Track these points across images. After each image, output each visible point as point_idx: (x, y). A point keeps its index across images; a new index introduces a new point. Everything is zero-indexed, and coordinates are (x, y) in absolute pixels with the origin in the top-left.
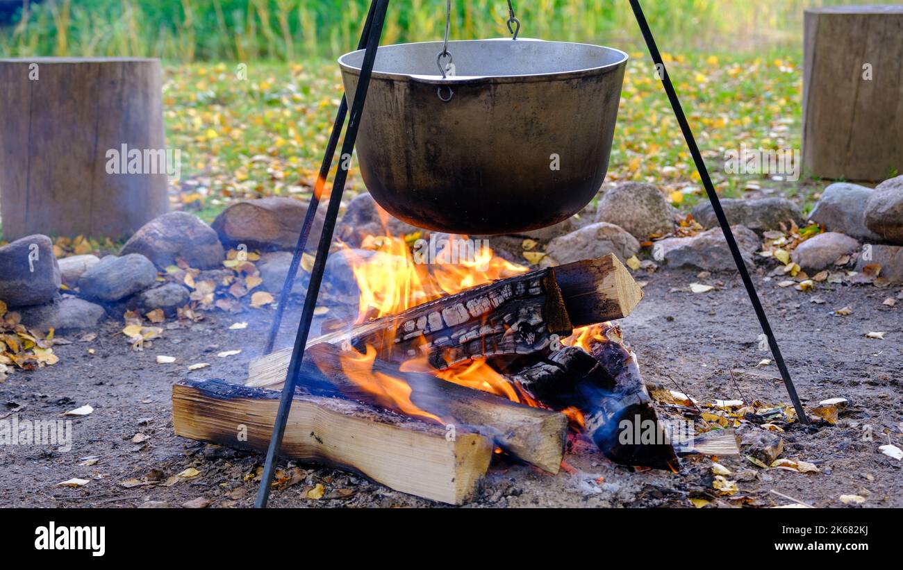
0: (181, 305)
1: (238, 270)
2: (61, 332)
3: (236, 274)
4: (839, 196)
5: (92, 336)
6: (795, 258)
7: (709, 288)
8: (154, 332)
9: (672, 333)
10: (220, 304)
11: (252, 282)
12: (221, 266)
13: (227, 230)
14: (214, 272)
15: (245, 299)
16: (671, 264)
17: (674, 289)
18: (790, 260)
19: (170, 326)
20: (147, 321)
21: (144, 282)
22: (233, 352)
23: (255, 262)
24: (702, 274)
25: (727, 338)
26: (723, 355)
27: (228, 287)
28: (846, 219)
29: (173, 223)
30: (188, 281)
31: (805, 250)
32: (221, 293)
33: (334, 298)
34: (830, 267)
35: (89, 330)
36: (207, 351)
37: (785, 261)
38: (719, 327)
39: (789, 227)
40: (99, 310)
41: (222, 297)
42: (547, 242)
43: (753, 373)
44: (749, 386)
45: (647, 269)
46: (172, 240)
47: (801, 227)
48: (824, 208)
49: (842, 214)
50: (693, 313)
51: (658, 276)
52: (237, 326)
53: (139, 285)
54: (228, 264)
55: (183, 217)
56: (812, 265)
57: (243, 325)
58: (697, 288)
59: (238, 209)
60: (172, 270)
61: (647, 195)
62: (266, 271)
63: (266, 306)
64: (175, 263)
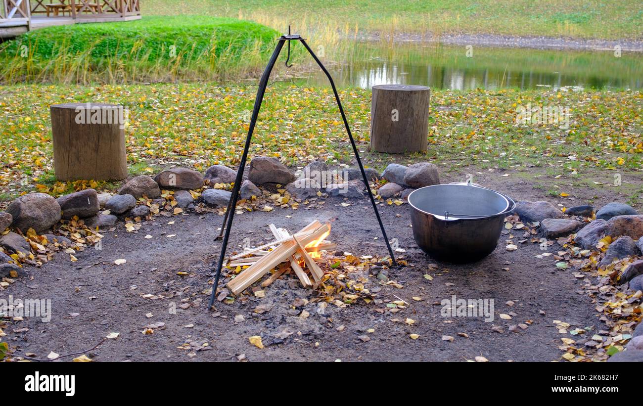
0: (147, 214)
1: (168, 199)
2: (101, 227)
3: (167, 200)
4: (394, 169)
5: (114, 229)
6: (379, 193)
7: (348, 205)
8: (139, 226)
9: (339, 225)
10: (162, 213)
11: (174, 203)
12: (160, 197)
13: (161, 182)
14: (158, 200)
15: (171, 211)
16: (333, 194)
17: (336, 205)
18: (377, 194)
19: (144, 223)
20: (134, 222)
21: (132, 206)
22: (173, 235)
23: (173, 195)
24: (345, 199)
25: (360, 228)
26: (360, 236)
27: (164, 206)
28: (397, 178)
29: (141, 181)
30: (148, 204)
31: (383, 190)
32: (162, 208)
33: (206, 210)
34: (392, 197)
35: (112, 226)
36: (162, 235)
37: (375, 194)
38: (356, 223)
39: (375, 180)
40: (115, 217)
41: (162, 210)
42: (285, 185)
43: (373, 243)
44: (372, 249)
45: (324, 197)
46: (142, 187)
47: (379, 180)
48: (388, 173)
49: (395, 176)
50: (344, 216)
51: (329, 199)
52: (170, 223)
53: (130, 207)
54: (163, 196)
55: (144, 177)
56: (385, 196)
57: (173, 222)
58: (344, 205)
59: (165, 173)
60: (142, 200)
61: (322, 167)
62: (179, 199)
63: (180, 214)
64: (142, 197)
